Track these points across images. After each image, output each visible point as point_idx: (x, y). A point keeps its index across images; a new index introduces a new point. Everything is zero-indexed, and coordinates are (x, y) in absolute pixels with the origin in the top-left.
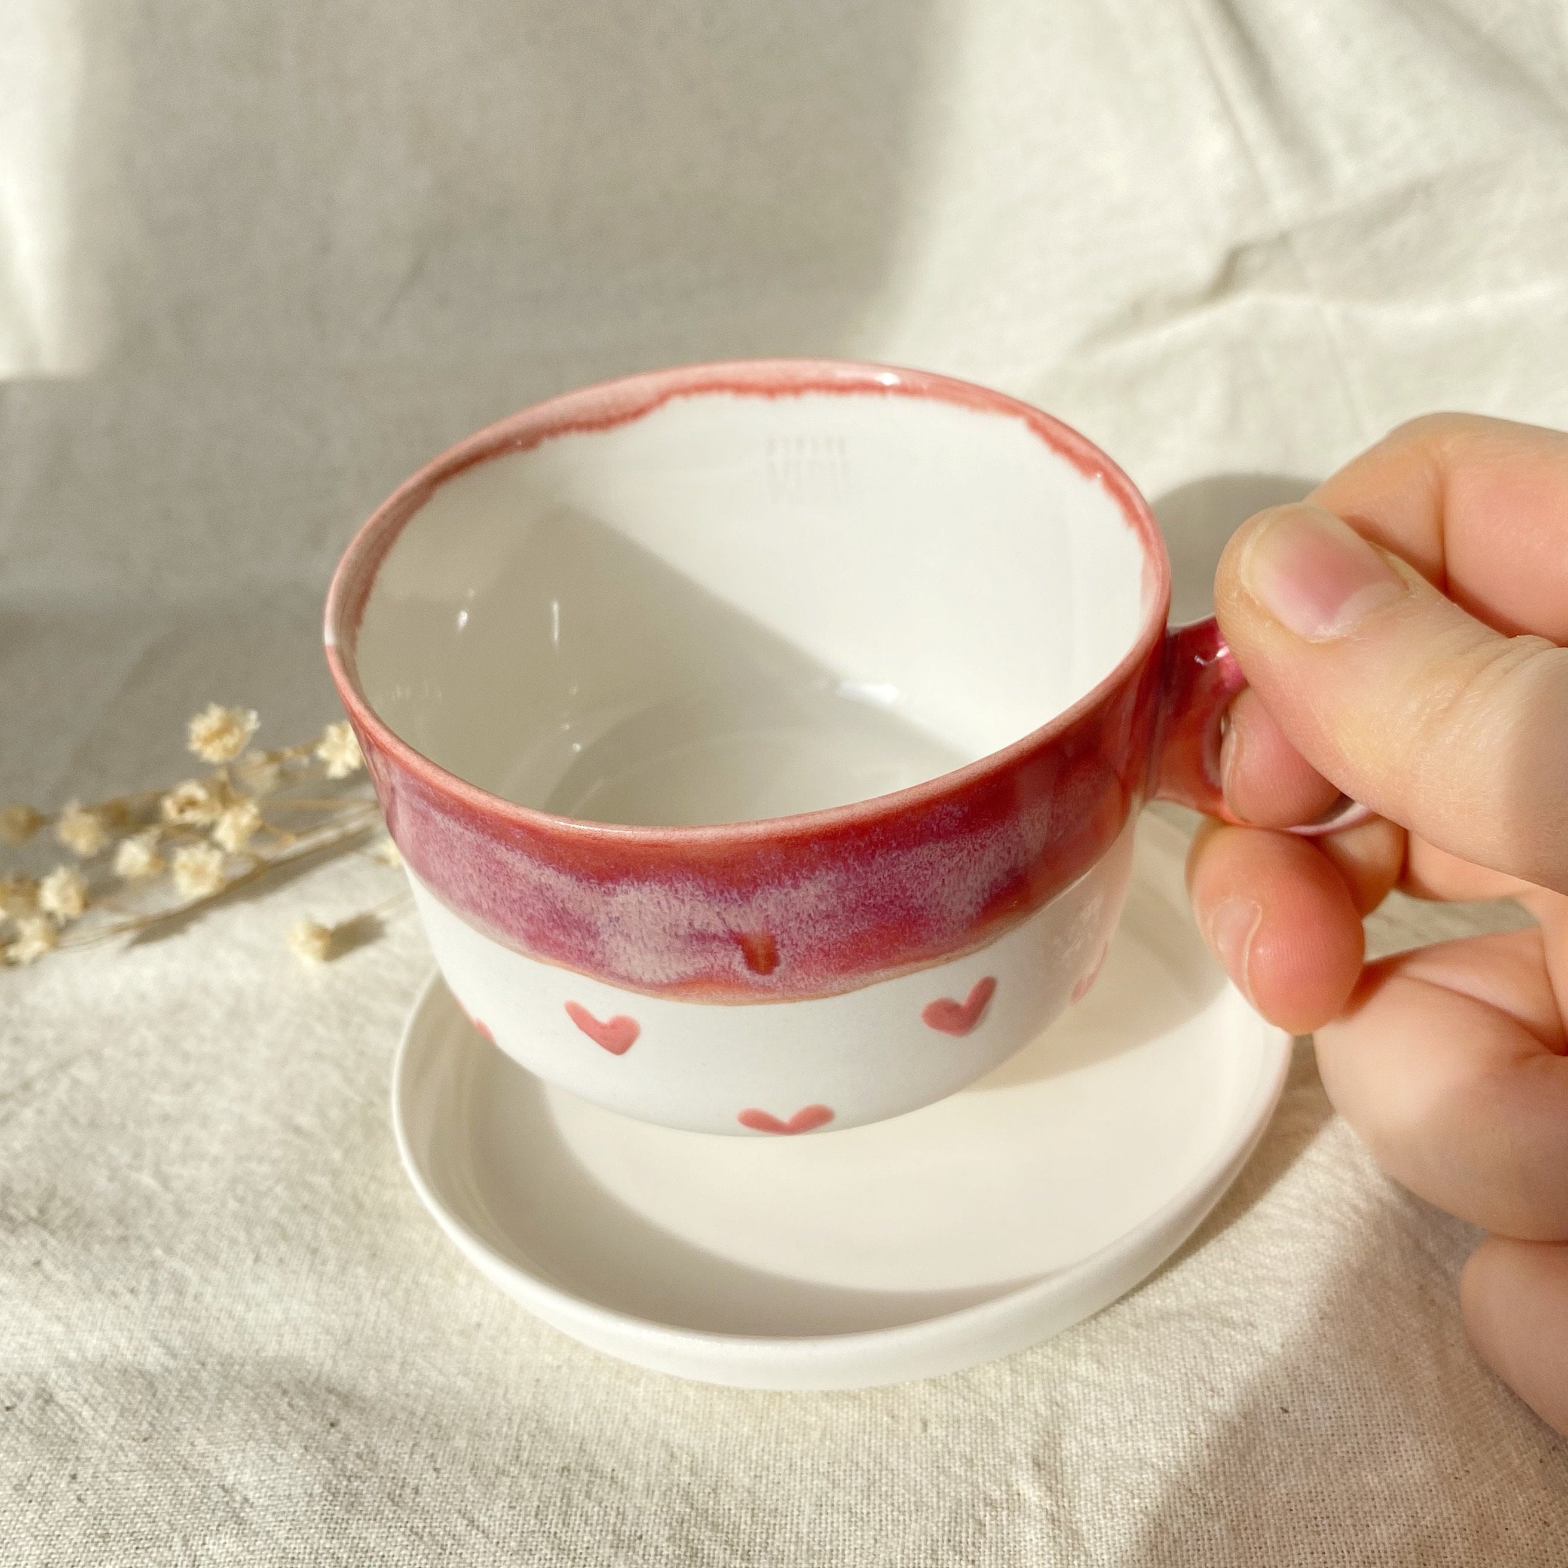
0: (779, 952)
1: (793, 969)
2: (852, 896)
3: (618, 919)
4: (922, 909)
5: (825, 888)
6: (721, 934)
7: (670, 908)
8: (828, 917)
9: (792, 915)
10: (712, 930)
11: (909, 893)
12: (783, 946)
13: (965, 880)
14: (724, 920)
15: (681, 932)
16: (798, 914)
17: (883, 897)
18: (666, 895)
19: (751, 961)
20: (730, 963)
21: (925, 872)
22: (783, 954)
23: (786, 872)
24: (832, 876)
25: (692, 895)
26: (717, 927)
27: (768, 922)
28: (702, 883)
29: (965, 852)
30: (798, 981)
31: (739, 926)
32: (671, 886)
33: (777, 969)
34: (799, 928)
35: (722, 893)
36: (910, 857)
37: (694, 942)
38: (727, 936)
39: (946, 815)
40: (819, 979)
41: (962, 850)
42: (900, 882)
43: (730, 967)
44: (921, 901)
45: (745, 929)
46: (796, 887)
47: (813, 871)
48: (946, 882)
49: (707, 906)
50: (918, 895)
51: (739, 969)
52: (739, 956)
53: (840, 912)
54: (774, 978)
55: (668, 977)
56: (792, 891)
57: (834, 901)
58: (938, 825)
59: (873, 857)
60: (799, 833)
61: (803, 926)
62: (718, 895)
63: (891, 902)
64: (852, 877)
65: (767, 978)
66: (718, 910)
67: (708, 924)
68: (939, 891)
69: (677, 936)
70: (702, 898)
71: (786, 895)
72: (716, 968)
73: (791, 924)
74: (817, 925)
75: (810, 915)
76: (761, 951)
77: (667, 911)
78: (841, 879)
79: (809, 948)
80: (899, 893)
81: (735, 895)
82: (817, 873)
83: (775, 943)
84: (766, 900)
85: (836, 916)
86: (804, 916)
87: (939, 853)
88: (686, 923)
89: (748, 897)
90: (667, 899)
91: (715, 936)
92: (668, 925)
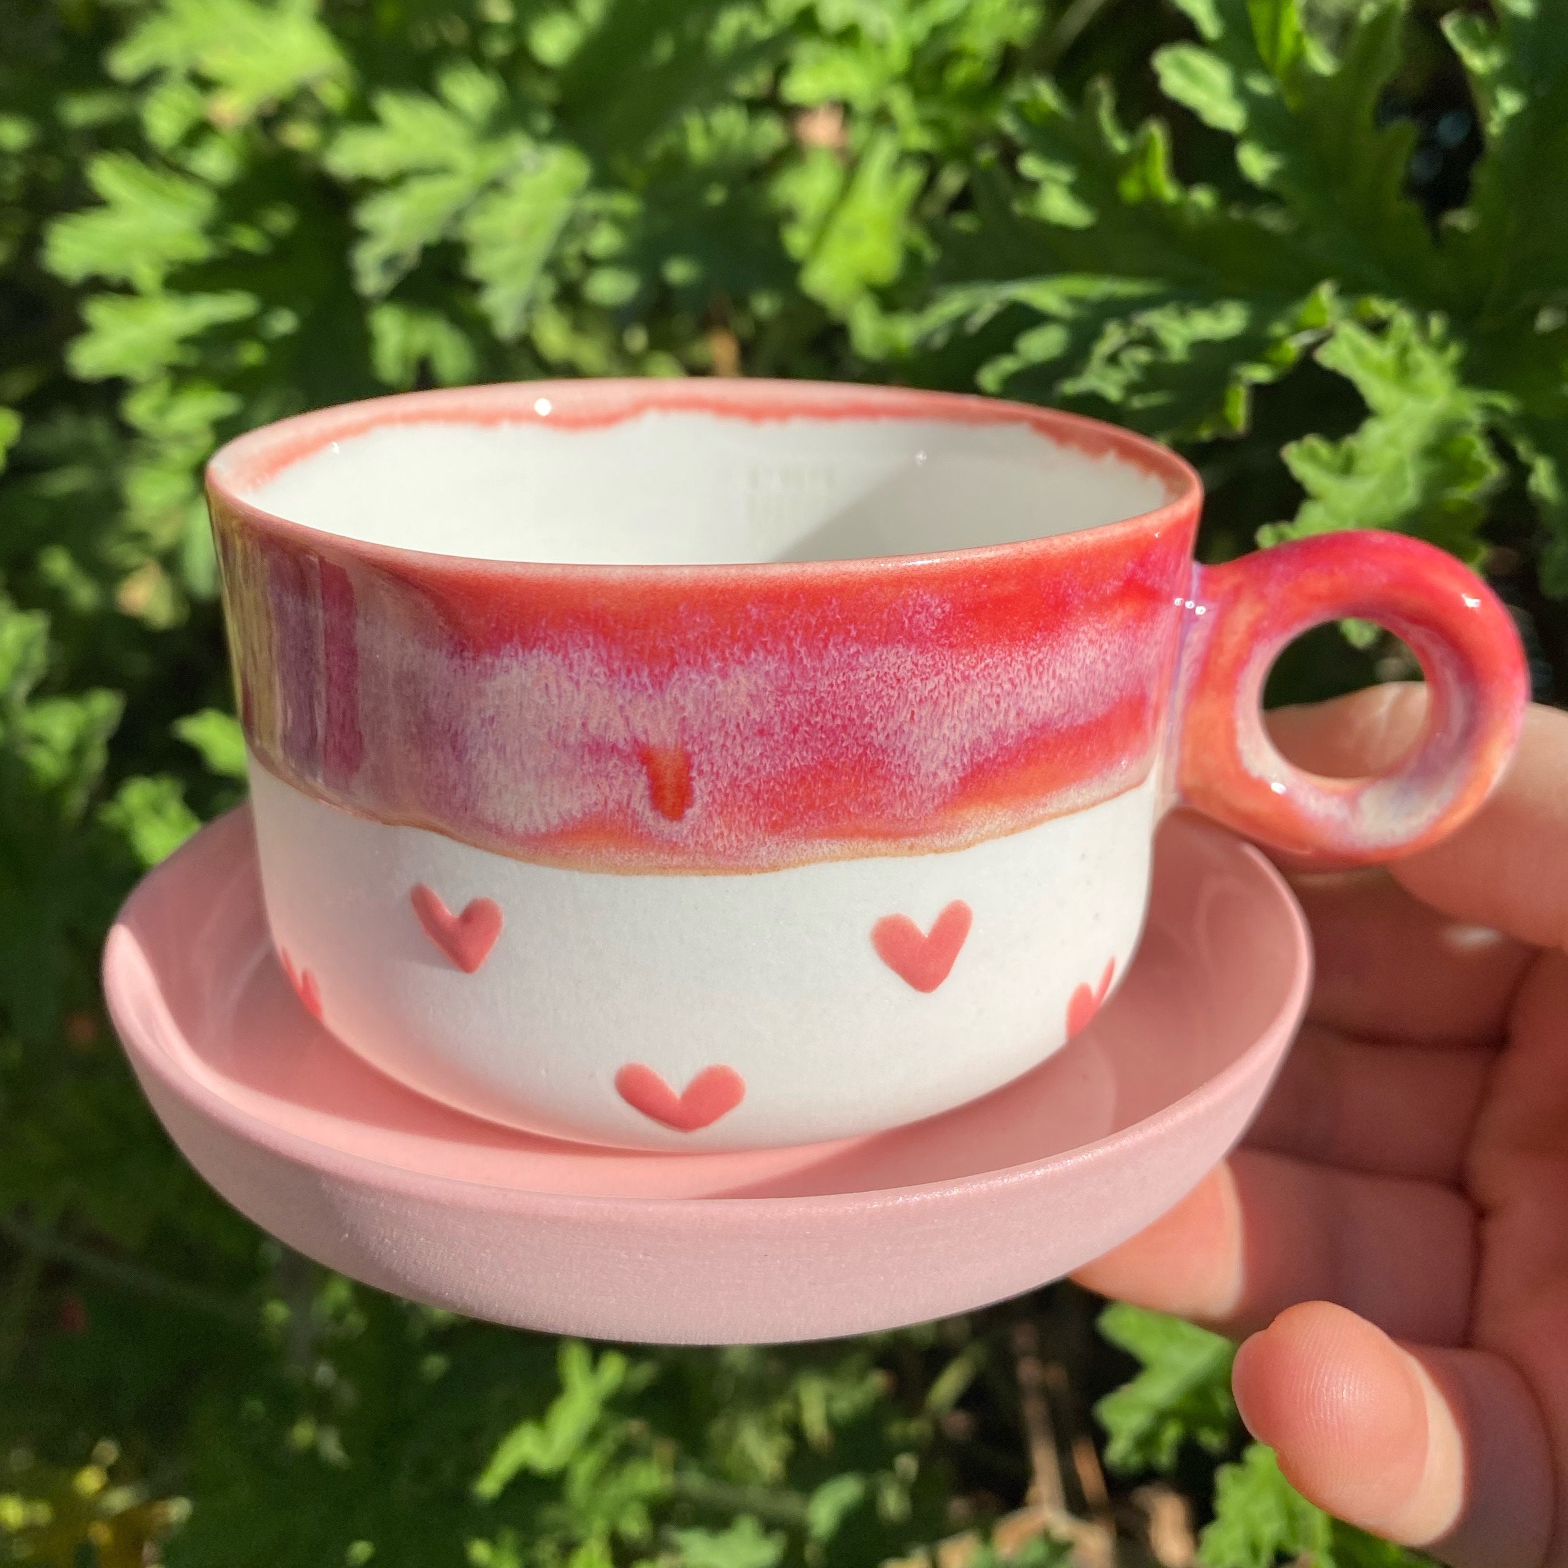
0: (694, 783)
1: (710, 816)
2: (794, 705)
3: (492, 719)
4: (884, 751)
5: (761, 682)
6: (621, 744)
7: (560, 697)
8: (761, 732)
9: (715, 722)
10: (611, 736)
11: (867, 720)
12: (701, 773)
13: (940, 723)
14: (627, 720)
15: (572, 740)
16: (724, 721)
17: (834, 717)
18: (557, 673)
19: (656, 796)
20: (630, 797)
21: (891, 692)
22: (700, 786)
23: (714, 647)
24: (771, 666)
25: (591, 672)
26: (618, 734)
27: (683, 730)
28: (604, 654)
29: (943, 677)
30: (716, 837)
31: (646, 732)
32: (565, 656)
33: (689, 812)
34: (724, 745)
35: (629, 672)
36: (872, 660)
37: (587, 758)
38: (628, 749)
39: (922, 606)
40: (742, 837)
41: (937, 674)
42: (858, 698)
43: (628, 804)
44: (882, 737)
45: (654, 740)
46: (724, 675)
47: (748, 650)
48: (916, 718)
49: (606, 693)
50: (880, 725)
51: (640, 809)
52: (641, 784)
53: (777, 729)
54: (683, 828)
55: (548, 823)
56: (719, 680)
57: (770, 707)
58: (910, 619)
59: (826, 646)
60: (733, 585)
61: (729, 744)
62: (623, 678)
63: (844, 727)
64: (797, 673)
65: (676, 826)
66: (620, 701)
67: (607, 726)
68: (906, 728)
69: (565, 745)
70: (602, 680)
71: (710, 686)
72: (611, 805)
73: (713, 738)
74: (747, 745)
75: (738, 726)
76: (669, 779)
77: (556, 701)
78: (782, 673)
79: (734, 782)
80: (854, 715)
81: (646, 679)
82: (753, 655)
83: (690, 767)
84: (684, 690)
85: (772, 735)
86: (731, 728)
87: (909, 665)
88: (579, 722)
89: (661, 684)
90: (557, 682)
91: (614, 748)
92: (555, 727)
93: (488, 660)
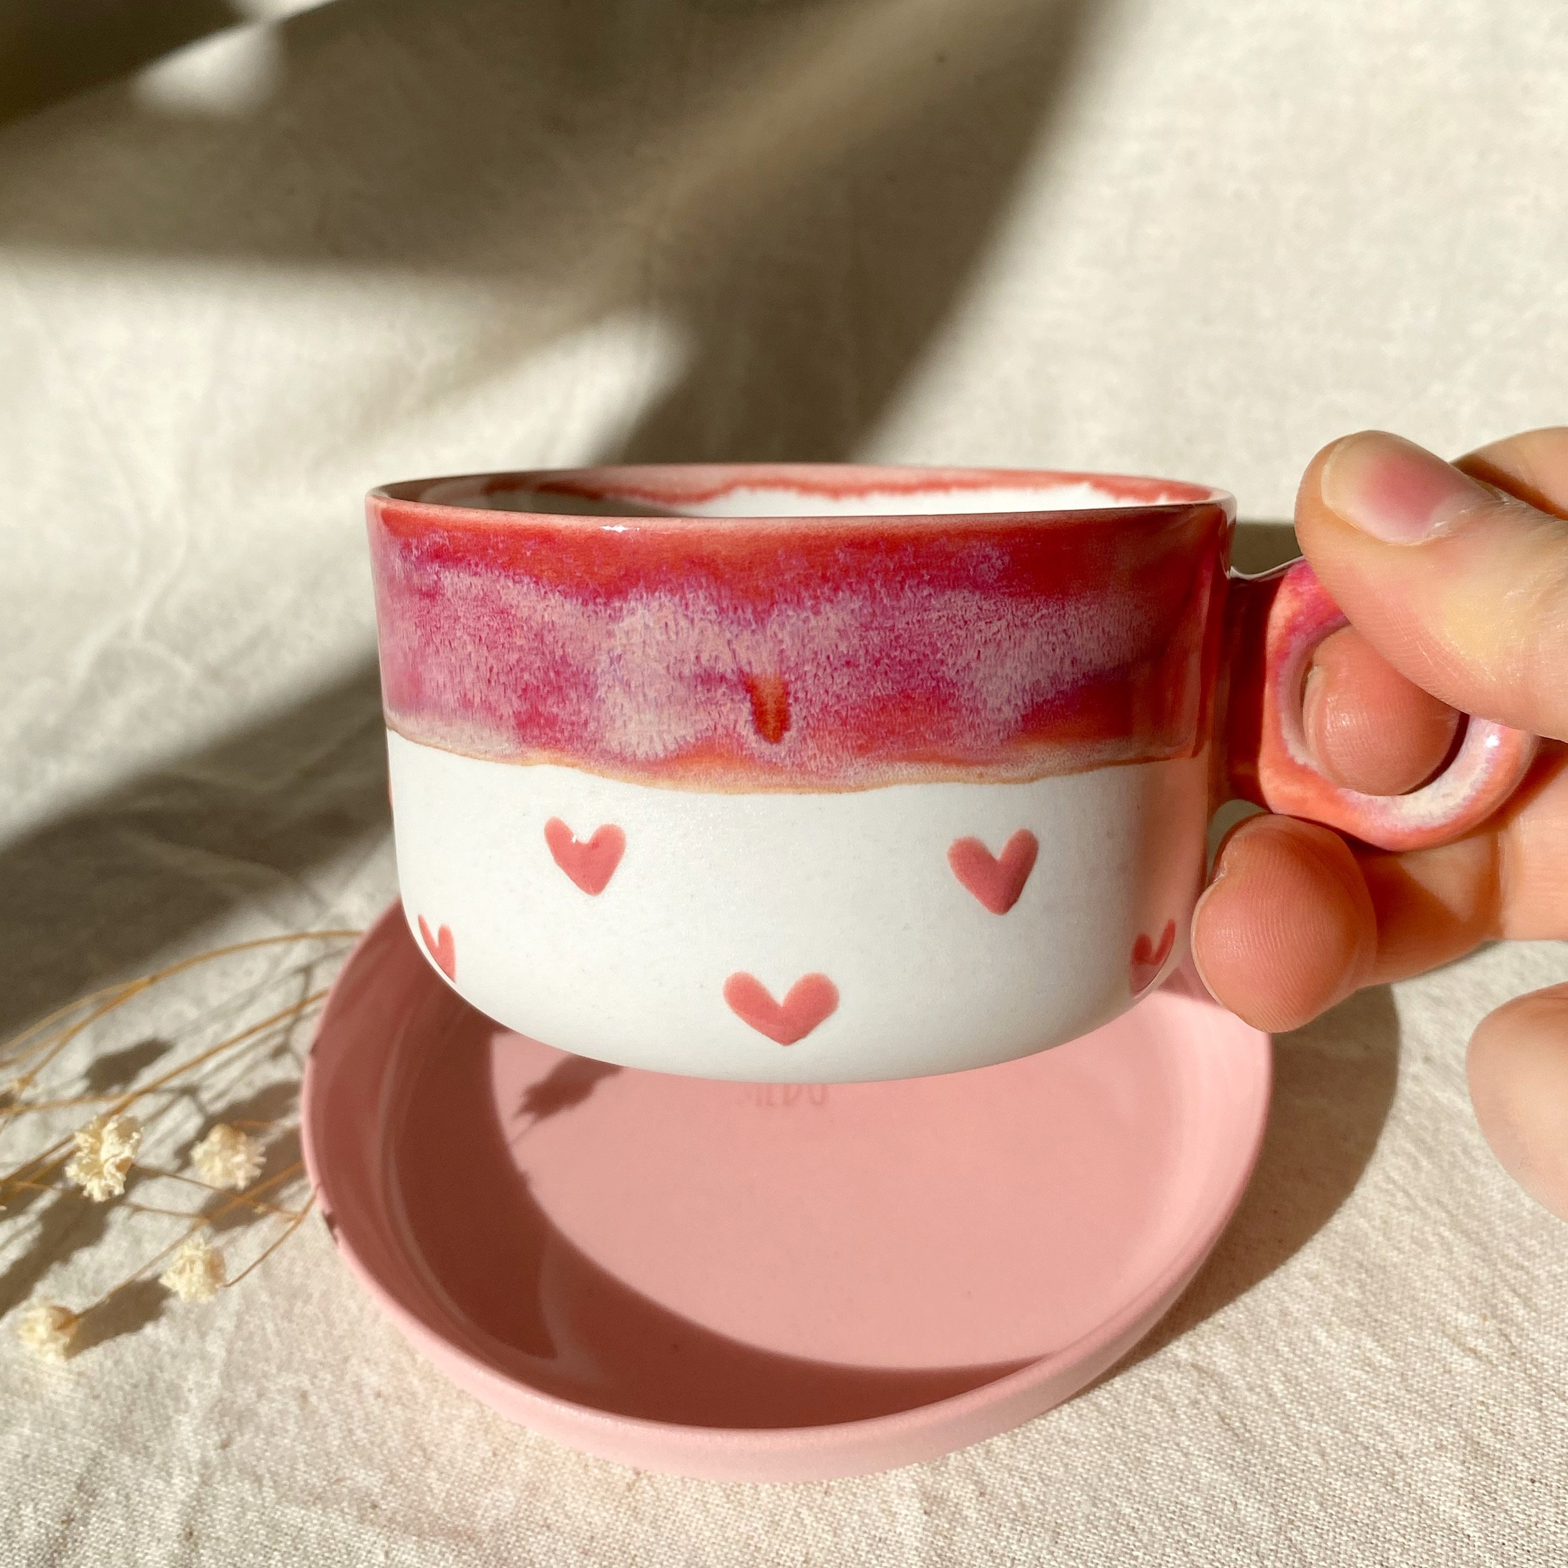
0: (791, 709)
1: (804, 739)
2: (877, 640)
3: (620, 657)
4: (954, 685)
5: (847, 618)
6: (729, 675)
7: (677, 633)
8: (848, 663)
9: (808, 654)
10: (720, 668)
11: (939, 656)
12: (796, 699)
13: (1002, 666)
14: (734, 652)
15: (686, 672)
16: (816, 653)
17: (911, 652)
18: (675, 612)
19: (759, 716)
20: (736, 722)
21: (959, 631)
22: (796, 712)
23: (807, 586)
24: (856, 605)
25: (704, 611)
26: (725, 666)
27: (782, 661)
28: (715, 594)
29: (1004, 622)
30: (810, 759)
31: (750, 663)
32: (683, 597)
33: (787, 735)
34: (816, 675)
35: (736, 609)
36: (942, 602)
37: (699, 688)
38: (735, 678)
39: (984, 557)
40: (833, 759)
41: (999, 619)
42: (931, 636)
43: (735, 728)
44: (953, 673)
45: (757, 670)
46: (817, 613)
47: (836, 589)
48: (982, 656)
49: (716, 628)
50: (950, 661)
51: (744, 733)
52: (746, 707)
53: (862, 661)
54: (781, 750)
55: (665, 748)
56: (812, 617)
57: (855, 641)
58: (975, 568)
59: (902, 588)
60: (824, 533)
61: (820, 673)
62: (731, 614)
63: (919, 661)
64: (878, 612)
65: (775, 748)
66: (728, 636)
67: (717, 658)
68: (973, 665)
69: (681, 677)
70: (713, 617)
71: (804, 622)
72: (720, 730)
73: (807, 668)
74: (836, 675)
75: (828, 657)
76: (771, 706)
77: (674, 637)
78: (865, 611)
79: (825, 708)
80: (928, 652)
81: (749, 615)
82: (841, 594)
83: (788, 694)
84: (782, 626)
85: (857, 666)
86: (822, 659)
87: (975, 610)
88: (692, 657)
89: (763, 619)
90: (675, 620)
91: (722, 678)
92: (672, 661)
93: (617, 604)
